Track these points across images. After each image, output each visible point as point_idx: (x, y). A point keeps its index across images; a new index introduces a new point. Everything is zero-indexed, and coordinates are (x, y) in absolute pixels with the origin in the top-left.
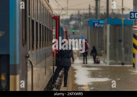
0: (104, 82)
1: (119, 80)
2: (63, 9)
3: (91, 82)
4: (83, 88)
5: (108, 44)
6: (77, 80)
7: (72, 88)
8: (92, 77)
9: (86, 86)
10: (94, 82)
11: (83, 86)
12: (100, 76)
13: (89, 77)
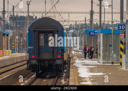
0: (100, 75)
1: (111, 74)
2: (65, 21)
3: (91, 76)
4: (85, 79)
5: (102, 48)
6: (80, 74)
7: (77, 79)
8: (90, 72)
9: (87, 78)
10: (93, 75)
11: (85, 78)
12: (97, 71)
13: (88, 72)
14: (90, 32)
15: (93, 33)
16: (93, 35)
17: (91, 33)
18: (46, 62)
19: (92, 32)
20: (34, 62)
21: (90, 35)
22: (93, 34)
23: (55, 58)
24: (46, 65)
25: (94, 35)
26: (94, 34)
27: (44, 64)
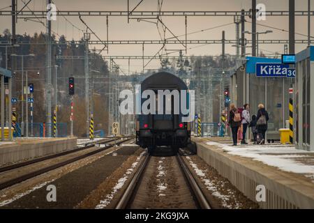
14: (259, 66)
15: (267, 69)
16: (268, 75)
17: (263, 70)
18: (164, 133)
19: (264, 65)
20: (146, 133)
21: (259, 74)
22: (268, 72)
23: (175, 127)
24: (163, 138)
25: (272, 74)
26: (272, 71)
27: (160, 136)
